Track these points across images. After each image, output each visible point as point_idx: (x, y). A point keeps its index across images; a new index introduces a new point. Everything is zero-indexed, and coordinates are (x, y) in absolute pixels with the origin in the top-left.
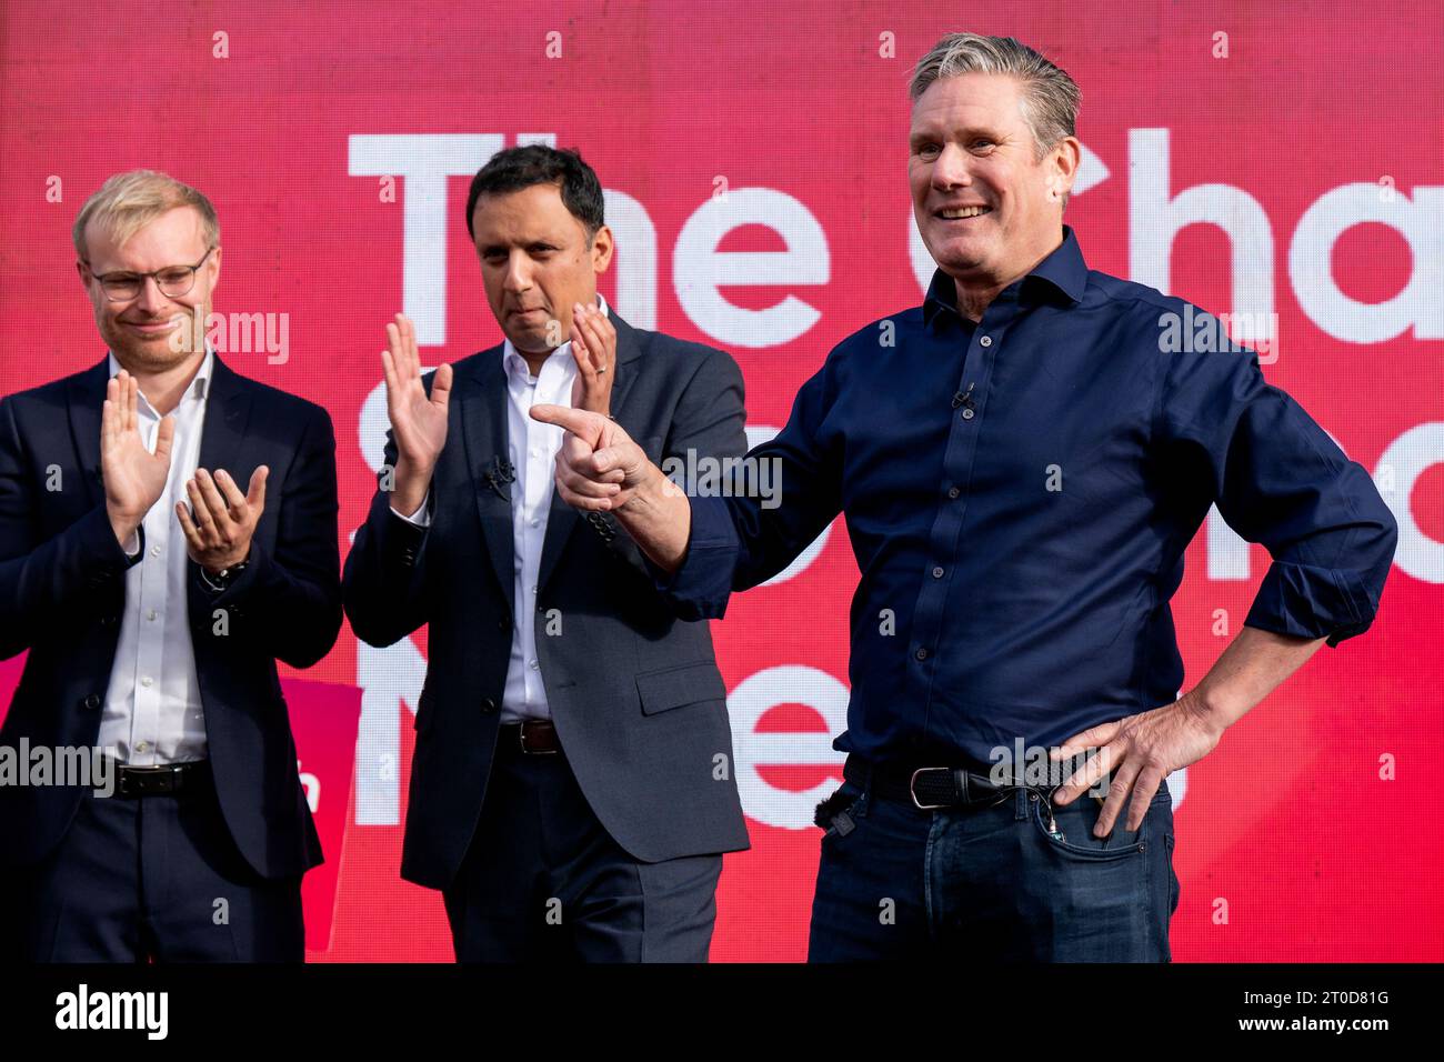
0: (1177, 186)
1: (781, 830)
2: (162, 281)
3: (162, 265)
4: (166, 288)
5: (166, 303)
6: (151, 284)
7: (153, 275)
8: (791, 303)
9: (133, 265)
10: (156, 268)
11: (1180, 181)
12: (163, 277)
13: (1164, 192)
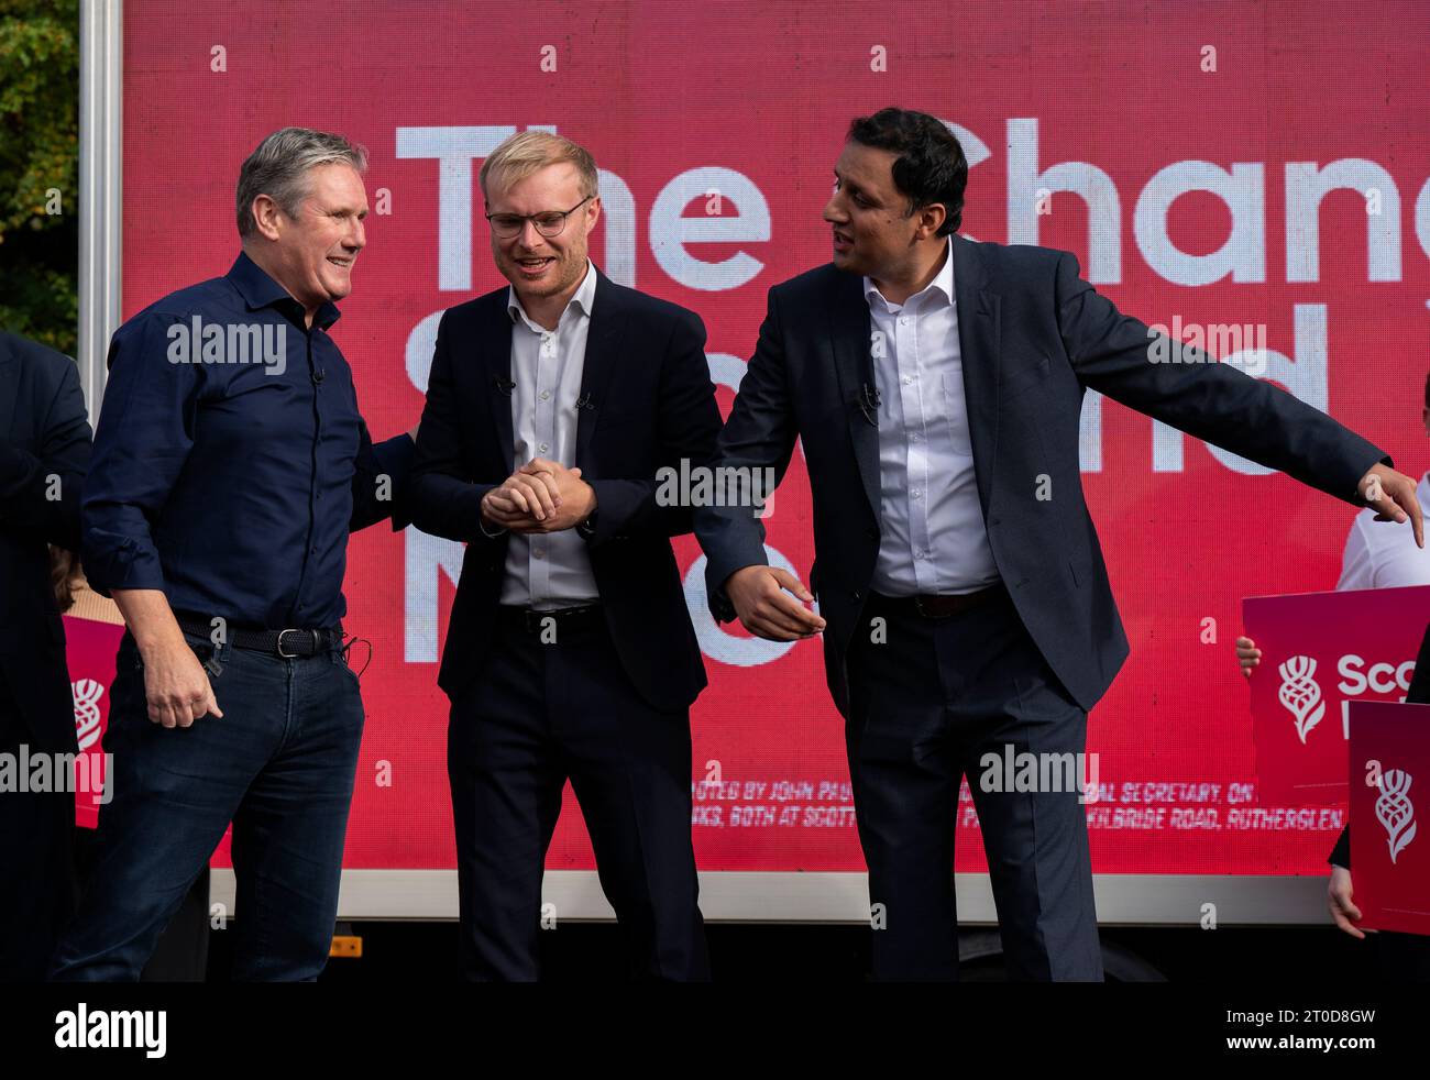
0: (1044, 164)
1: (734, 667)
2: (539, 224)
3: (539, 211)
4: (541, 230)
5: (540, 240)
6: (530, 226)
7: (532, 218)
8: (742, 256)
9: (515, 209)
10: (534, 212)
11: (1046, 160)
12: (540, 221)
13: (1035, 169)
